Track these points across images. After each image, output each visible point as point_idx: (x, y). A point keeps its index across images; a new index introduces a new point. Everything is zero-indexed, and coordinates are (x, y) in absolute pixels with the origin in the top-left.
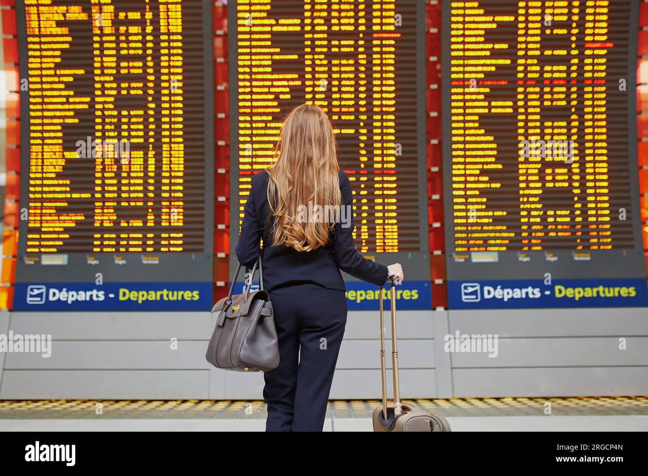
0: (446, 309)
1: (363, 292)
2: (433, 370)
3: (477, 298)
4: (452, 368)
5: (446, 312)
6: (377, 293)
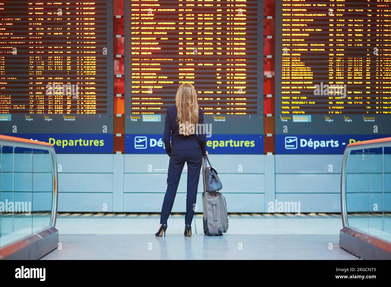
0: (274, 154)
1: (217, 142)
2: (263, 194)
3: (295, 147)
4: (276, 193)
5: (274, 156)
6: (227, 142)
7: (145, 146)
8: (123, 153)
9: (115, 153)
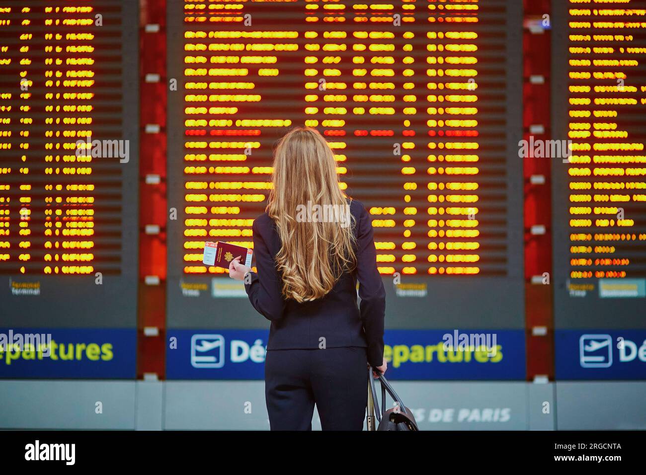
3: (606, 361)
6: (430, 349)
7: (218, 361)
8: (161, 378)
9: (140, 378)
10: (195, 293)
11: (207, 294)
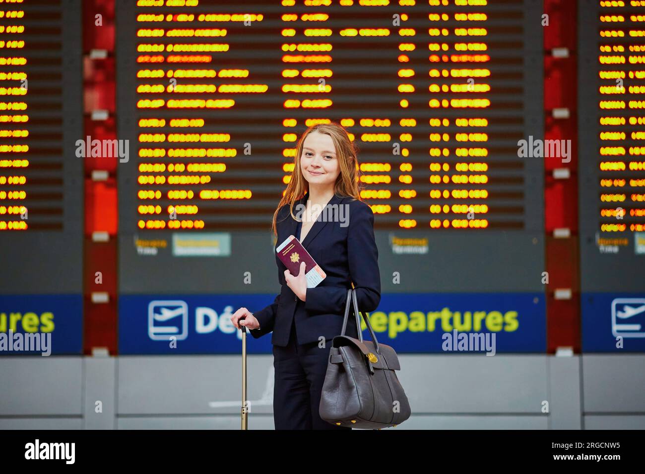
1: (402, 316)
6: (433, 317)
7: (180, 332)
8: (113, 353)
9: (88, 353)
10: (153, 251)
11: (166, 251)
